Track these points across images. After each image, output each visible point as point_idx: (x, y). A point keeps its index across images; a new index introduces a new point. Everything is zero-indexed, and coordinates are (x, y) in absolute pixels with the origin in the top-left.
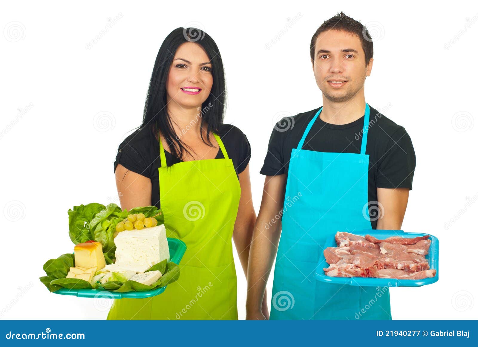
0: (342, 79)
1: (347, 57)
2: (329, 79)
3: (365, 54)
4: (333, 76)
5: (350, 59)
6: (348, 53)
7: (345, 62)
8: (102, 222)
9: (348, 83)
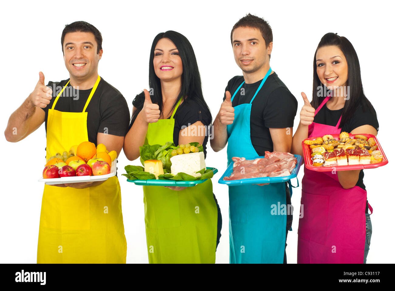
0: (249, 59)
1: (252, 44)
2: (241, 59)
3: (265, 40)
4: (243, 57)
5: (254, 45)
6: (252, 41)
7: (251, 47)
8: (163, 151)
9: (253, 61)
